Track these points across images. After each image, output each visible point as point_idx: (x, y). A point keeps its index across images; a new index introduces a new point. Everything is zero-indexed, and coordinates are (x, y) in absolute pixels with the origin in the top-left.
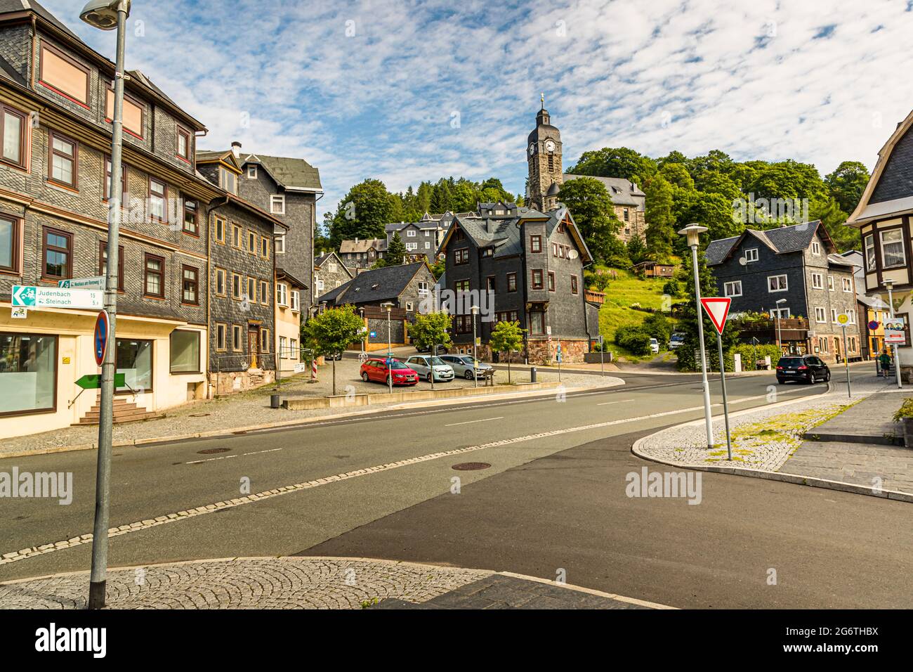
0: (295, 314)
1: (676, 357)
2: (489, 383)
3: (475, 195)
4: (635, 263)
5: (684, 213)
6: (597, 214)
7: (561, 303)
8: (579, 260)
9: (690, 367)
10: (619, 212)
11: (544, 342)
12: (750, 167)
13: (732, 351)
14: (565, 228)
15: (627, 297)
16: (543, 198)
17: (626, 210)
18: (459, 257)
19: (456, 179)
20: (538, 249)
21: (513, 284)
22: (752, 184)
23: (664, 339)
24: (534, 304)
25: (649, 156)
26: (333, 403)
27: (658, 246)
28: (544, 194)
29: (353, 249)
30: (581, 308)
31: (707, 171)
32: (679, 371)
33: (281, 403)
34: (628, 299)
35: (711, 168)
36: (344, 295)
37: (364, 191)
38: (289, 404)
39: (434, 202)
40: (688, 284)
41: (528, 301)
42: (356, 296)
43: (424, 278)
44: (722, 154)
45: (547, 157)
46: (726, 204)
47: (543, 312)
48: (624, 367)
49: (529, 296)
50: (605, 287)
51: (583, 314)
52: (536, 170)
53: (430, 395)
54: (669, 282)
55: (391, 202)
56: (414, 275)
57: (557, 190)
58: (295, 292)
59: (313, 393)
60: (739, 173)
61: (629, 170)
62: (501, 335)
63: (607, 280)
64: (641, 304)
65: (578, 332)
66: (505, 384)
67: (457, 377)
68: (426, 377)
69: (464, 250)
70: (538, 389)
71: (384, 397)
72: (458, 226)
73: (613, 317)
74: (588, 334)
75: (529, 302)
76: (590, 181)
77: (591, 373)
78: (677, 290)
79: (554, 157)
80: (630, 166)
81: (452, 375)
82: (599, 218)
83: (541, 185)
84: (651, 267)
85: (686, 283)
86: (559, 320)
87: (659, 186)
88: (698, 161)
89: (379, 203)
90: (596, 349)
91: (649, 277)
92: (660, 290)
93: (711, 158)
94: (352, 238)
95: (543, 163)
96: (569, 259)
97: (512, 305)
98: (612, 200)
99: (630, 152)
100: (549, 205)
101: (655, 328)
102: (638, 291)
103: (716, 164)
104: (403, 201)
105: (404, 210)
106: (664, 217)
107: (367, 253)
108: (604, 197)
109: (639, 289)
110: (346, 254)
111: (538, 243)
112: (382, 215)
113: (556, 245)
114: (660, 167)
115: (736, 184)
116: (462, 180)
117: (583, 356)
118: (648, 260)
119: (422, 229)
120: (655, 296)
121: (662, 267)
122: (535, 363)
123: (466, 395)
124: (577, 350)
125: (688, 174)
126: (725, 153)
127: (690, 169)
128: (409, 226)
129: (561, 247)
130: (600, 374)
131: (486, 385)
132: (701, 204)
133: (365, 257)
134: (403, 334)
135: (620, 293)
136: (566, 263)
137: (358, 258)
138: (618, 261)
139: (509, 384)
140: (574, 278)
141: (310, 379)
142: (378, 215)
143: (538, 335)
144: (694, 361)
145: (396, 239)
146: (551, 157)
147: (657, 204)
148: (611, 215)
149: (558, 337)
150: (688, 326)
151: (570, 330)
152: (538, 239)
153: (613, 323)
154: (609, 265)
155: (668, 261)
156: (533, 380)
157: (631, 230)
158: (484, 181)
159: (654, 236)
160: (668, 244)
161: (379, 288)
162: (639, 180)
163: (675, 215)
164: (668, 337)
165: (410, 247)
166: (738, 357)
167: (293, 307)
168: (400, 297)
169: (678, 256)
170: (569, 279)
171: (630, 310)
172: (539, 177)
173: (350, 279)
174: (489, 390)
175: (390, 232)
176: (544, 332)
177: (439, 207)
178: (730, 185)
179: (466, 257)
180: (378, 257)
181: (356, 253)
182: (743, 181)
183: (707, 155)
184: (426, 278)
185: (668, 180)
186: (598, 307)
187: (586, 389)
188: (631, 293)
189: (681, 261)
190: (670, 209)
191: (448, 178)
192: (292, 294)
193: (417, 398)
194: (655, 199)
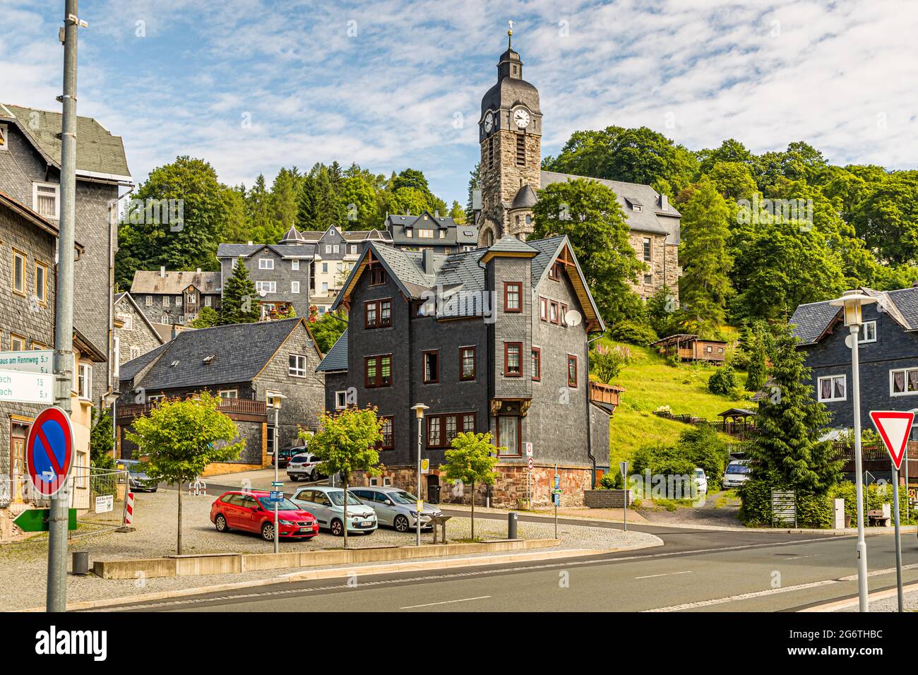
0: (84, 407)
1: (739, 502)
2: (439, 539)
3: (381, 198)
4: (661, 336)
5: (745, 252)
6: (601, 247)
7: (549, 402)
8: (581, 328)
9: (762, 519)
10: (636, 244)
11: (519, 468)
12: (857, 175)
13: (831, 494)
14: (561, 271)
15: (649, 395)
16: (506, 212)
17: (647, 241)
18: (374, 315)
19: (345, 165)
20: (516, 306)
21: (468, 366)
22: (859, 206)
23: (715, 470)
24: (506, 403)
25: (685, 146)
26: (182, 568)
27: (700, 307)
28: (508, 204)
29: (156, 288)
30: (583, 413)
31: (783, 178)
32: (744, 525)
33: (91, 566)
34: (650, 399)
35: (791, 173)
36: (149, 373)
37: (176, 179)
38: (106, 568)
39: (306, 209)
40: (750, 376)
41: (496, 396)
42: (172, 375)
43: (300, 348)
44: (810, 150)
45: (515, 137)
46: (816, 239)
47: (520, 417)
48: (654, 517)
49: (498, 388)
50: (612, 376)
51: (585, 422)
52: (495, 161)
53: (346, 557)
54: (719, 372)
55: (225, 202)
56: (281, 342)
57: (532, 200)
58: (86, 366)
59: (135, 550)
60: (838, 186)
61: (652, 169)
62: (462, 456)
63: (616, 365)
64: (671, 407)
65: (576, 454)
66: (464, 540)
67: (381, 527)
68: (328, 526)
69: (383, 302)
70: (521, 551)
71: (268, 559)
72: (374, 258)
73: (628, 429)
74: (591, 457)
75: (499, 400)
76: (591, 187)
77: (602, 524)
78: (732, 385)
79: (527, 139)
80: (655, 162)
81: (374, 523)
82: (603, 254)
83: (503, 188)
84: (688, 344)
85: (746, 375)
86: (546, 431)
87: (708, 202)
88: (769, 160)
89: (204, 203)
90: (605, 484)
91: (684, 360)
92: (703, 385)
93: (792, 156)
94: (154, 266)
95: (508, 149)
96: (565, 326)
97: (466, 403)
98: (628, 222)
99: (655, 137)
100: (515, 225)
101: (701, 451)
102: (665, 385)
103: (800, 168)
104: (247, 202)
105: (248, 218)
106: (713, 257)
107: (182, 295)
108: (614, 217)
109: (667, 381)
110: (143, 295)
111: (516, 297)
112: (208, 227)
113: (545, 300)
114: (706, 167)
115: (834, 205)
116: (354, 170)
117: (582, 495)
118: (684, 332)
119: (286, 257)
120: (694, 394)
121: (706, 345)
122: (502, 505)
123: (404, 558)
124: (573, 484)
125: (753, 183)
126: (816, 148)
127: (756, 173)
128: (262, 249)
129: (553, 305)
130: (621, 526)
131: (435, 542)
132: (775, 237)
133: (179, 303)
134: (261, 448)
135: (635, 388)
136: (561, 332)
137: (166, 303)
138: (632, 330)
139: (472, 540)
140: (572, 359)
141: (120, 524)
142: (202, 225)
143: (510, 457)
144: (770, 509)
145: (239, 274)
146: (521, 139)
147: (703, 234)
148: (626, 249)
149: (543, 461)
150: (764, 450)
151: (562, 451)
152: (516, 289)
153: (628, 440)
154: (616, 337)
155: (716, 334)
156: (511, 534)
157: (655, 276)
158: (394, 174)
159: (695, 289)
160: (719, 306)
161: (215, 363)
162: (669, 188)
163: (731, 254)
164: (721, 466)
165: (264, 289)
166: (840, 503)
167: (81, 394)
168: (257, 382)
169: (732, 325)
170: (565, 360)
171: (655, 417)
172: (499, 173)
173: (158, 345)
174: (441, 549)
175: (227, 259)
176: (520, 452)
177: (314, 217)
178: (823, 206)
179: (387, 314)
180: (202, 305)
181: (162, 295)
182: (845, 199)
183: (784, 150)
184: (304, 348)
185: (720, 191)
186: (609, 412)
187: (602, 552)
188: (654, 388)
189: (738, 335)
190: (724, 243)
191: (328, 164)
192: (82, 369)
193: (324, 561)
194: (699, 226)
